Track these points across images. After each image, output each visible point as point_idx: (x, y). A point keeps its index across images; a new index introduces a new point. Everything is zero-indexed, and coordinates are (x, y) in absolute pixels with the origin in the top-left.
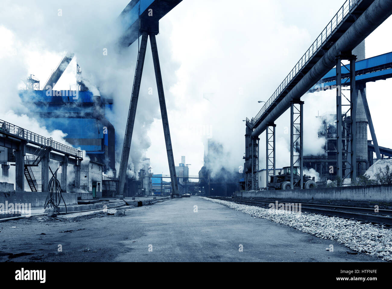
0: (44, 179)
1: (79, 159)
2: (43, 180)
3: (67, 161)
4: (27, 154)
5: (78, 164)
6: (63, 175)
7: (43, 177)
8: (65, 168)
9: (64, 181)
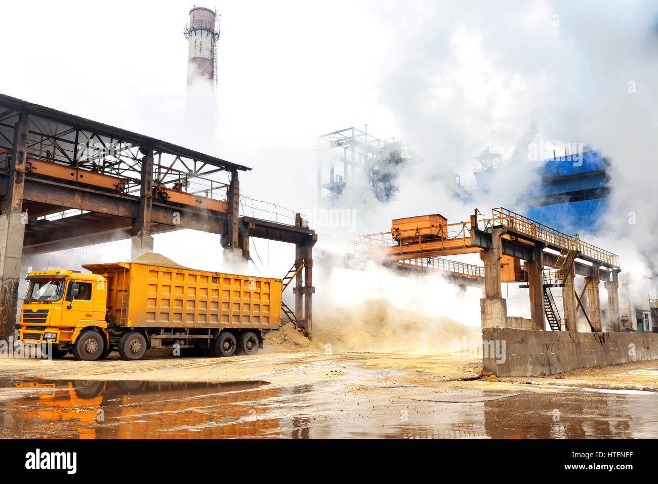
0: (567, 310)
1: (613, 271)
2: (566, 312)
3: (597, 275)
4: (545, 267)
5: (612, 280)
6: (593, 302)
7: (567, 306)
8: (595, 288)
9: (595, 312)
